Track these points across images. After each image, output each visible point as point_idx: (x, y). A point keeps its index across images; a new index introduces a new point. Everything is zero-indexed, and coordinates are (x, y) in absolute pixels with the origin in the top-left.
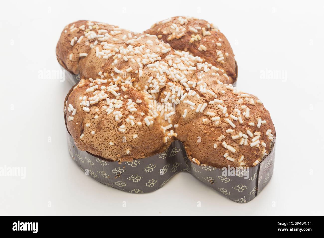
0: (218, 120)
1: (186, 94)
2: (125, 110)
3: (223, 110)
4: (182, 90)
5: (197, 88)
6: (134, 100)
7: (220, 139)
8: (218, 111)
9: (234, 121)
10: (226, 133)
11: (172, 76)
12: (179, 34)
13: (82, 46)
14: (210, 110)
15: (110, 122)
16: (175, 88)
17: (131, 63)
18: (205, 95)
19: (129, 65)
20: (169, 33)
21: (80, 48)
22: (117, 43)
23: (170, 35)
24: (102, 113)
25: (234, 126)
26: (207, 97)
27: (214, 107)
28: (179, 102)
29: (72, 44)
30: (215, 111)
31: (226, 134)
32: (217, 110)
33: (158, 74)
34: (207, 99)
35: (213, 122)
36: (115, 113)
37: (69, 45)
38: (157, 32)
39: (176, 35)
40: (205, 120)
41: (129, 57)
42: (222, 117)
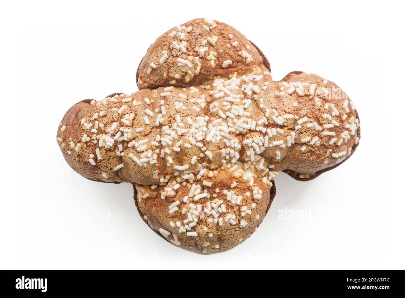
0: (318, 141)
1: (267, 137)
2: (232, 207)
3: (314, 127)
4: (260, 137)
5: (271, 122)
6: (229, 188)
7: (328, 154)
8: (310, 132)
9: (330, 129)
10: (331, 145)
11: (239, 131)
12: (196, 69)
13: (108, 161)
14: (301, 136)
15: (228, 230)
16: (253, 141)
17: (187, 150)
18: (286, 124)
19: (187, 154)
20: (183, 74)
21: (108, 163)
22: (146, 134)
23: (185, 75)
24: (213, 229)
25: (333, 134)
26: (288, 125)
27: (304, 130)
28: (265, 149)
29: (93, 163)
30: (308, 133)
31: (331, 147)
32: (308, 131)
33: (225, 140)
34: (291, 127)
35: (314, 146)
36: (226, 219)
37: (91, 166)
38: (165, 79)
39: (193, 73)
40: (304, 149)
41: (178, 144)
42: (318, 134)
